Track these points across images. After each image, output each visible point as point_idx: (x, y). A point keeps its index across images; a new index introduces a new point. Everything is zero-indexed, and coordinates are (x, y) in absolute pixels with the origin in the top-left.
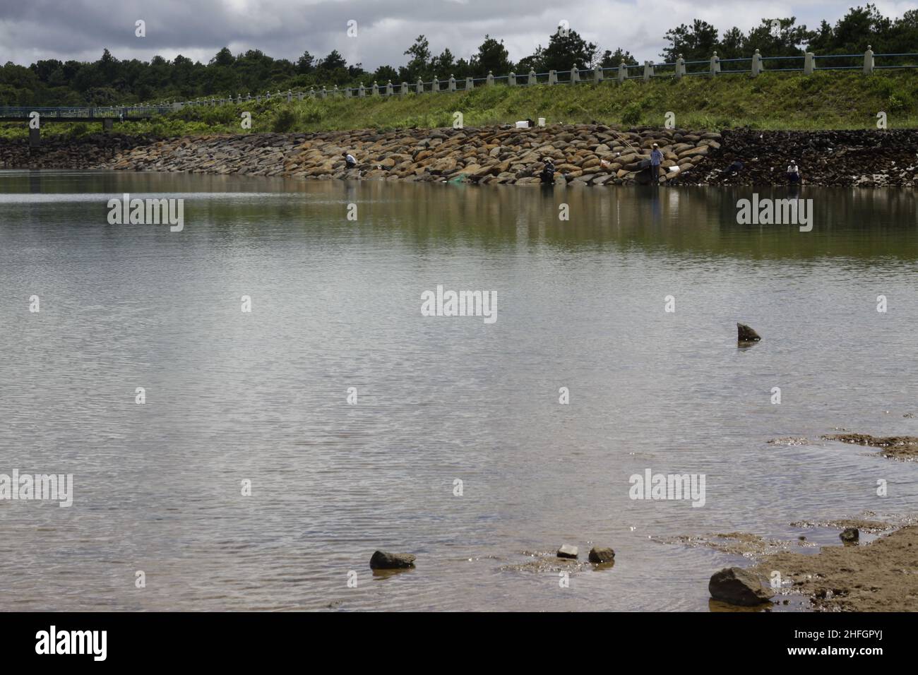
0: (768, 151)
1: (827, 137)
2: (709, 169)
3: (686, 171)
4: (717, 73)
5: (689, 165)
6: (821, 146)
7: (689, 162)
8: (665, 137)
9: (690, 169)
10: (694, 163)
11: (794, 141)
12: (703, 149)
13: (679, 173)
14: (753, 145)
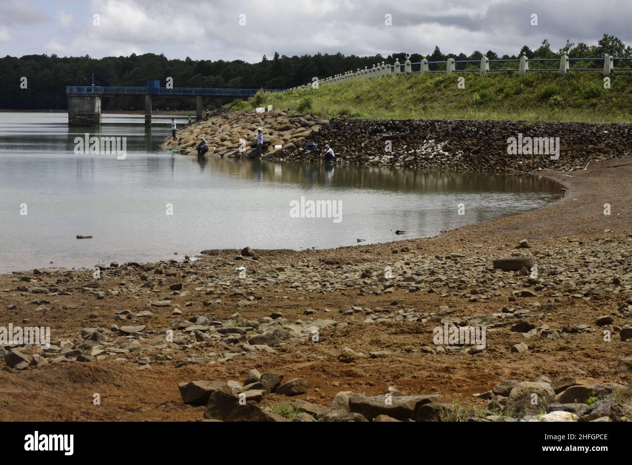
0: (340, 136)
1: (383, 125)
2: (298, 147)
3: (285, 149)
4: (408, 73)
5: (292, 144)
6: (375, 132)
7: (293, 142)
8: (298, 122)
9: (289, 148)
10: (295, 143)
11: (360, 128)
12: (307, 133)
13: (279, 151)
14: (335, 130)
